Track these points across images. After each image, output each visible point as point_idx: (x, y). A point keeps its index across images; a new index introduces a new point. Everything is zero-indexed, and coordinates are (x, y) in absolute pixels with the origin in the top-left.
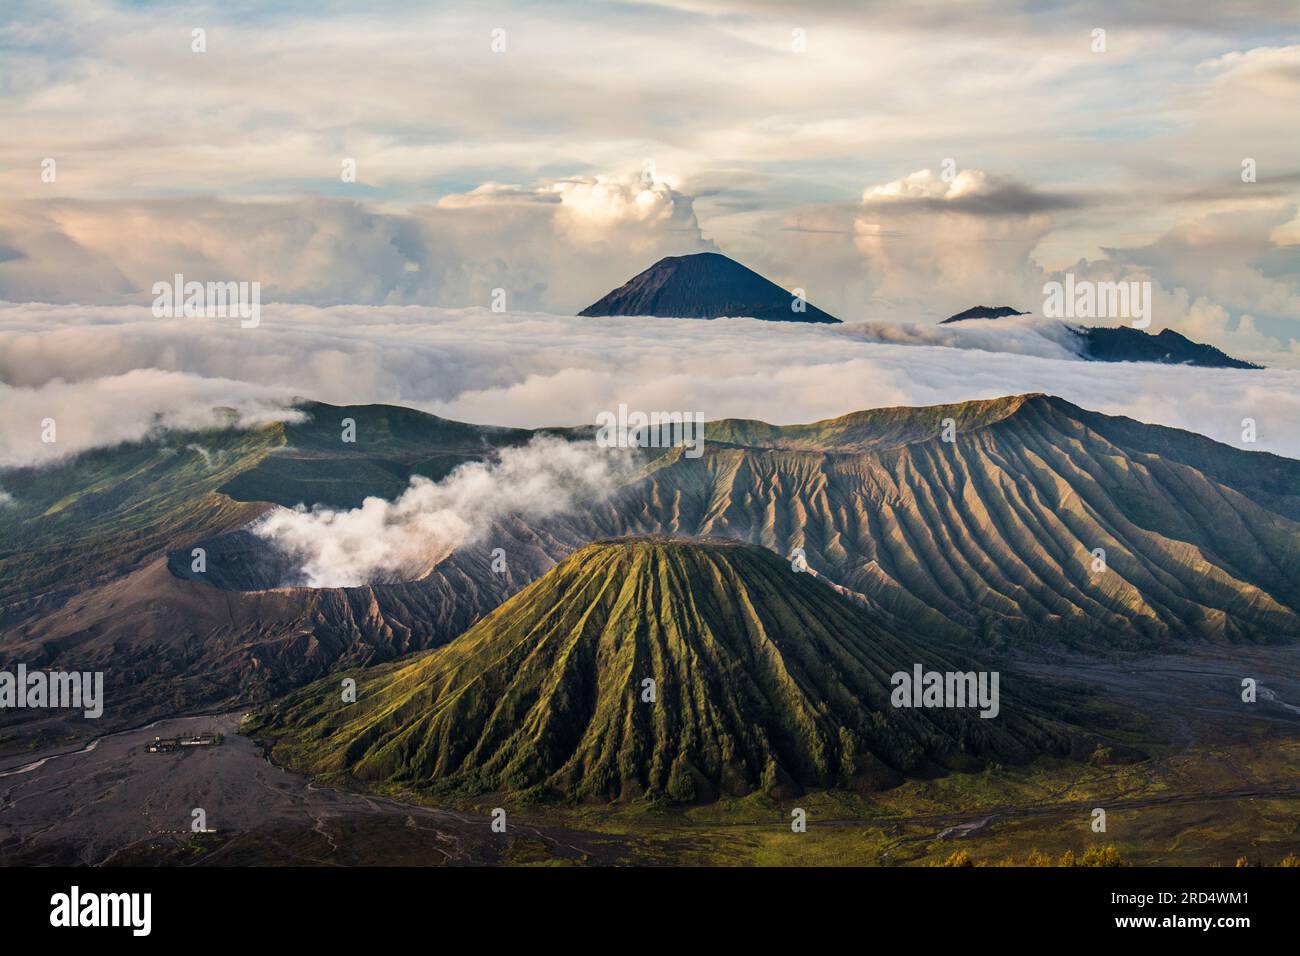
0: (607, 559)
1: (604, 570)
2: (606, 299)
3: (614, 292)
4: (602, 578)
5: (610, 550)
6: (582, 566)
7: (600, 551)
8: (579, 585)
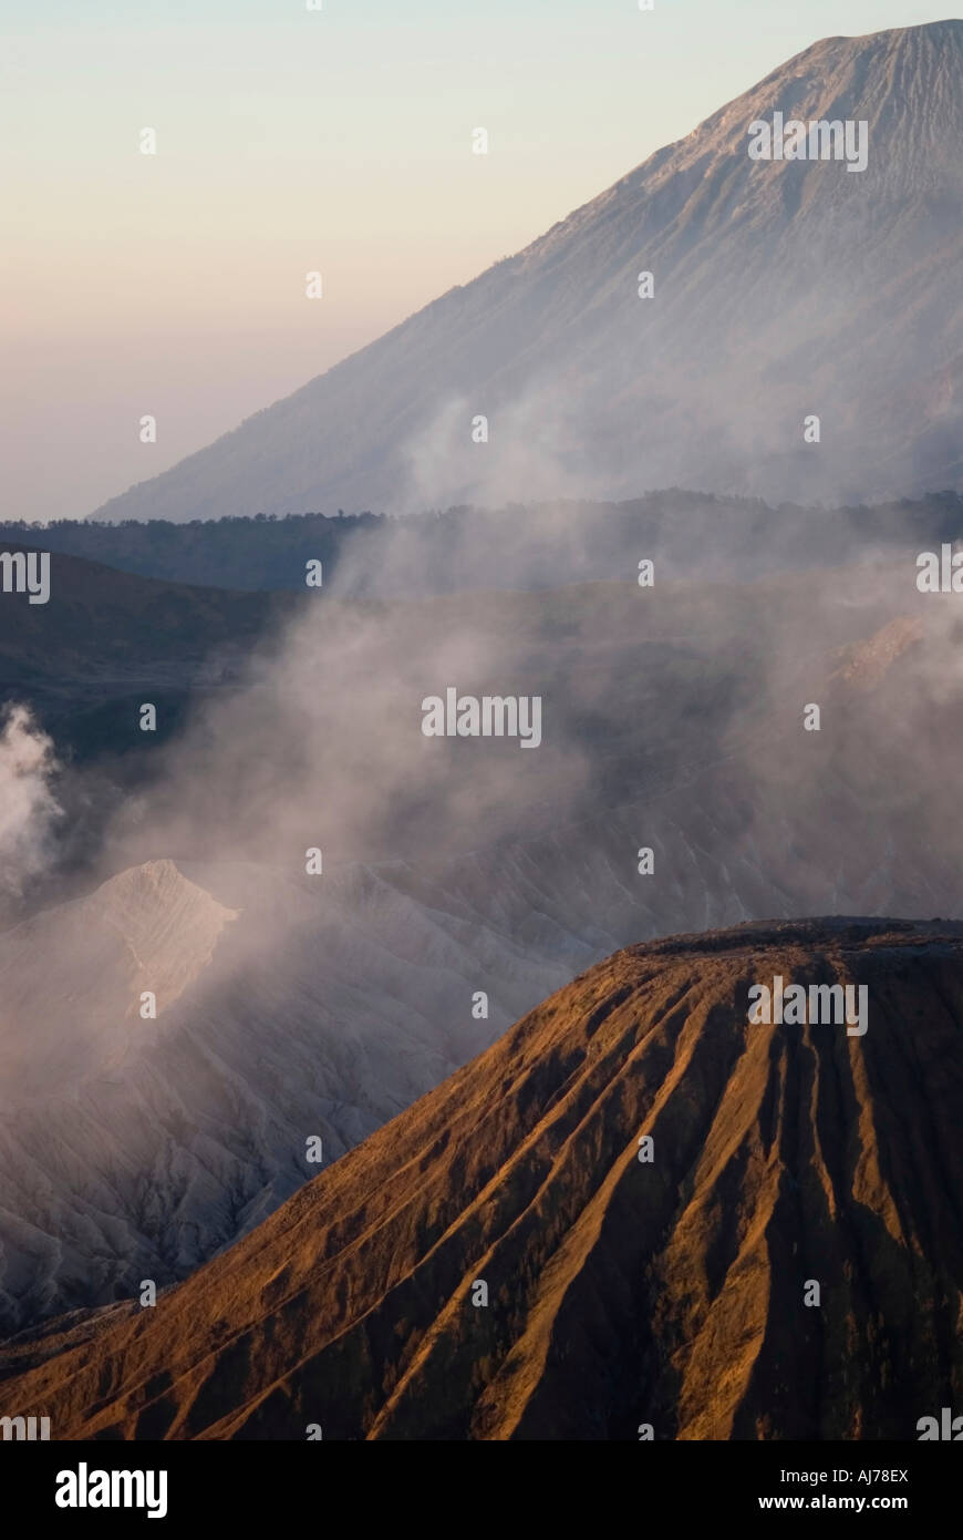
0: (671, 1003)
1: (663, 1042)
2: (639, 174)
3: (663, 155)
4: (659, 1061)
5: (680, 974)
6: (592, 1026)
7: (649, 976)
8: (586, 1085)
